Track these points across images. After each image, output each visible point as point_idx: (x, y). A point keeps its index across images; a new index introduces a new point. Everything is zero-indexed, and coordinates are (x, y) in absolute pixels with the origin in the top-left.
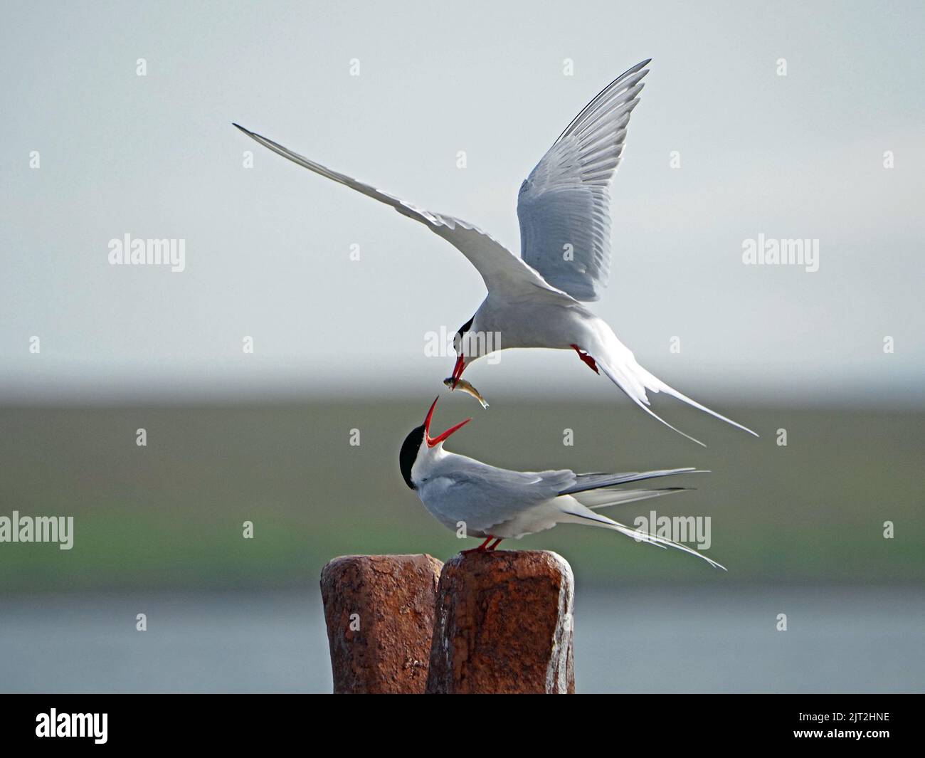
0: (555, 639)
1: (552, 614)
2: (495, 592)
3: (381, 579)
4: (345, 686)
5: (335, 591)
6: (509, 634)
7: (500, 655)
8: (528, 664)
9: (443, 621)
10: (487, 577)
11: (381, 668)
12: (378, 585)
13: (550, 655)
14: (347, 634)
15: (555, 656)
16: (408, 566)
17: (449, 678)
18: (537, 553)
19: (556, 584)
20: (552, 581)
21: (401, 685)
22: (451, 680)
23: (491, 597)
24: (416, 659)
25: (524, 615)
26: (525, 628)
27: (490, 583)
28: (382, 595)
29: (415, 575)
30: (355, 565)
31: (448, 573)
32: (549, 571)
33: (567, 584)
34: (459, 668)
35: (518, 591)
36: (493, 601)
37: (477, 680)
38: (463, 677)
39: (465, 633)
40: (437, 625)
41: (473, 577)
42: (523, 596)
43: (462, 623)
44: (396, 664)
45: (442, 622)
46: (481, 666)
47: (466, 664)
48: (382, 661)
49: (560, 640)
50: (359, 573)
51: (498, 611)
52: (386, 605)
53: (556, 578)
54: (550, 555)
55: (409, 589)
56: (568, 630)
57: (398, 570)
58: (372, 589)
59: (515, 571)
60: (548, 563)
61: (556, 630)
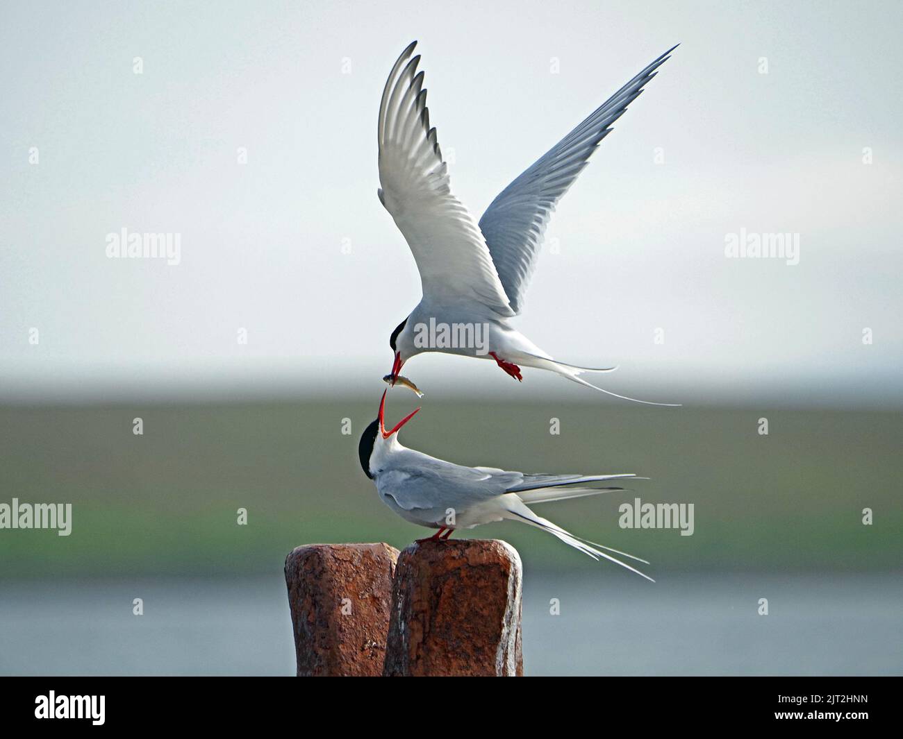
0: (504, 622)
1: (502, 599)
2: (448, 578)
3: (341, 566)
4: (308, 666)
5: (298, 577)
6: (462, 618)
7: (453, 637)
8: (479, 645)
9: (400, 605)
10: (441, 565)
11: (342, 650)
12: (339, 572)
13: (500, 637)
14: (309, 617)
15: (504, 638)
16: (367, 554)
17: (405, 658)
18: (487, 542)
19: (505, 570)
20: (501, 568)
21: (361, 665)
22: (406, 661)
23: (444, 583)
24: (374, 641)
25: (476, 600)
26: (477, 612)
27: (443, 570)
28: (342, 581)
29: (373, 562)
30: (317, 553)
31: (404, 560)
32: (498, 558)
33: (516, 570)
34: (414, 650)
35: (470, 577)
36: (446, 586)
37: (431, 660)
38: (418, 657)
39: (421, 616)
40: (394, 609)
41: (428, 564)
42: (475, 582)
43: (417, 607)
44: (356, 646)
45: (399, 607)
46: (435, 647)
47: (421, 645)
48: (343, 642)
49: (509, 623)
50: (320, 561)
51: (451, 596)
52: (346, 590)
53: (506, 565)
54: (500, 544)
55: (368, 575)
56: (516, 613)
57: (357, 558)
58: (333, 575)
59: (467, 559)
60: (498, 551)
61: (506, 614)
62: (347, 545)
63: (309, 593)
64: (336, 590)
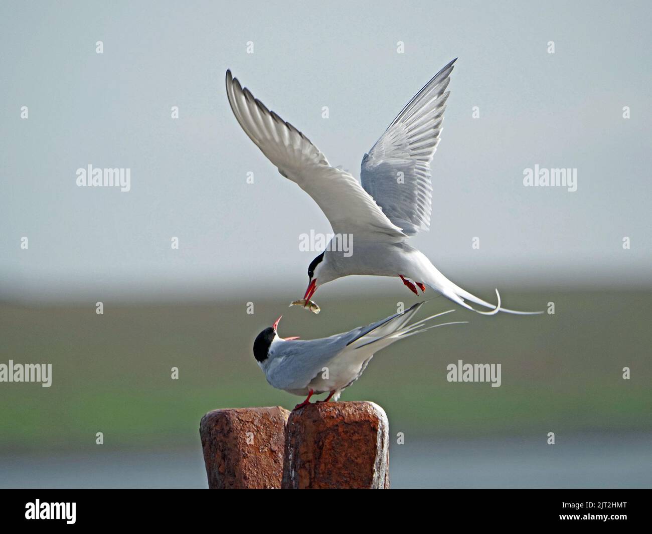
0: (375, 468)
1: (372, 449)
2: (329, 434)
3: (245, 426)
5: (210, 436)
6: (340, 465)
7: (334, 481)
9: (290, 457)
10: (322, 423)
12: (242, 431)
13: (372, 480)
14: (220, 468)
15: (375, 481)
16: (266, 416)
18: (359, 404)
19: (374, 426)
20: (370, 425)
23: (325, 438)
24: (272, 486)
25: (352, 451)
26: (352, 460)
27: (324, 427)
28: (245, 438)
29: (271, 422)
30: (225, 416)
31: (293, 420)
32: (369, 416)
33: (383, 426)
35: (346, 432)
36: (327, 440)
39: (307, 465)
40: (286, 460)
41: (312, 423)
42: (350, 436)
43: (304, 458)
45: (290, 458)
49: (379, 469)
50: (228, 422)
51: (331, 448)
52: (248, 446)
53: (375, 422)
54: (370, 405)
55: (266, 433)
56: (385, 460)
57: (257, 419)
58: (238, 434)
59: (343, 417)
60: (368, 411)
61: (376, 461)
62: (249, 409)
63: (219, 448)
64: (241, 446)
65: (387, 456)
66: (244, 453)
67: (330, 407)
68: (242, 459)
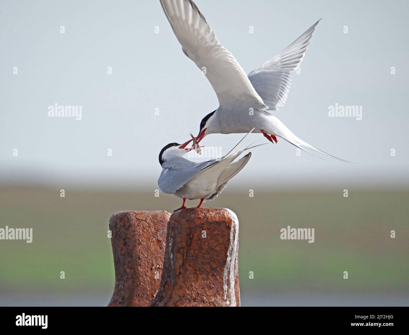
0: (228, 254)
1: (227, 241)
2: (197, 229)
3: (140, 223)
4: (121, 279)
5: (116, 229)
6: (204, 251)
7: (200, 262)
8: (214, 267)
9: (170, 244)
10: (193, 222)
11: (140, 269)
12: (139, 226)
13: (226, 262)
14: (122, 251)
15: (228, 263)
16: (155, 217)
17: (173, 274)
18: (219, 209)
19: (229, 225)
20: (226, 224)
21: (150, 278)
22: (174, 275)
23: (195, 232)
24: (158, 264)
25: (212, 241)
26: (213, 248)
27: (194, 225)
28: (141, 231)
29: (158, 221)
30: (127, 216)
31: (173, 219)
32: (225, 218)
33: (235, 225)
34: (178, 269)
36: (196, 234)
37: (187, 275)
38: (180, 273)
39: (181, 250)
40: (167, 246)
41: (185, 221)
43: (180, 245)
44: (148, 267)
45: (170, 245)
46: (189, 268)
47: (182, 267)
48: (140, 265)
49: (231, 254)
50: (129, 220)
51: (198, 239)
52: (143, 237)
53: (229, 222)
54: (226, 211)
55: (155, 228)
56: (235, 249)
57: (149, 218)
58: (135, 228)
59: (207, 218)
60: (225, 215)
61: (229, 249)
62: (144, 211)
63: (122, 238)
64: (137, 236)
65: (237, 246)
66: (139, 242)
67: (199, 211)
68: (137, 246)
